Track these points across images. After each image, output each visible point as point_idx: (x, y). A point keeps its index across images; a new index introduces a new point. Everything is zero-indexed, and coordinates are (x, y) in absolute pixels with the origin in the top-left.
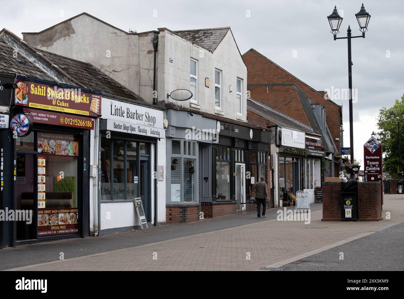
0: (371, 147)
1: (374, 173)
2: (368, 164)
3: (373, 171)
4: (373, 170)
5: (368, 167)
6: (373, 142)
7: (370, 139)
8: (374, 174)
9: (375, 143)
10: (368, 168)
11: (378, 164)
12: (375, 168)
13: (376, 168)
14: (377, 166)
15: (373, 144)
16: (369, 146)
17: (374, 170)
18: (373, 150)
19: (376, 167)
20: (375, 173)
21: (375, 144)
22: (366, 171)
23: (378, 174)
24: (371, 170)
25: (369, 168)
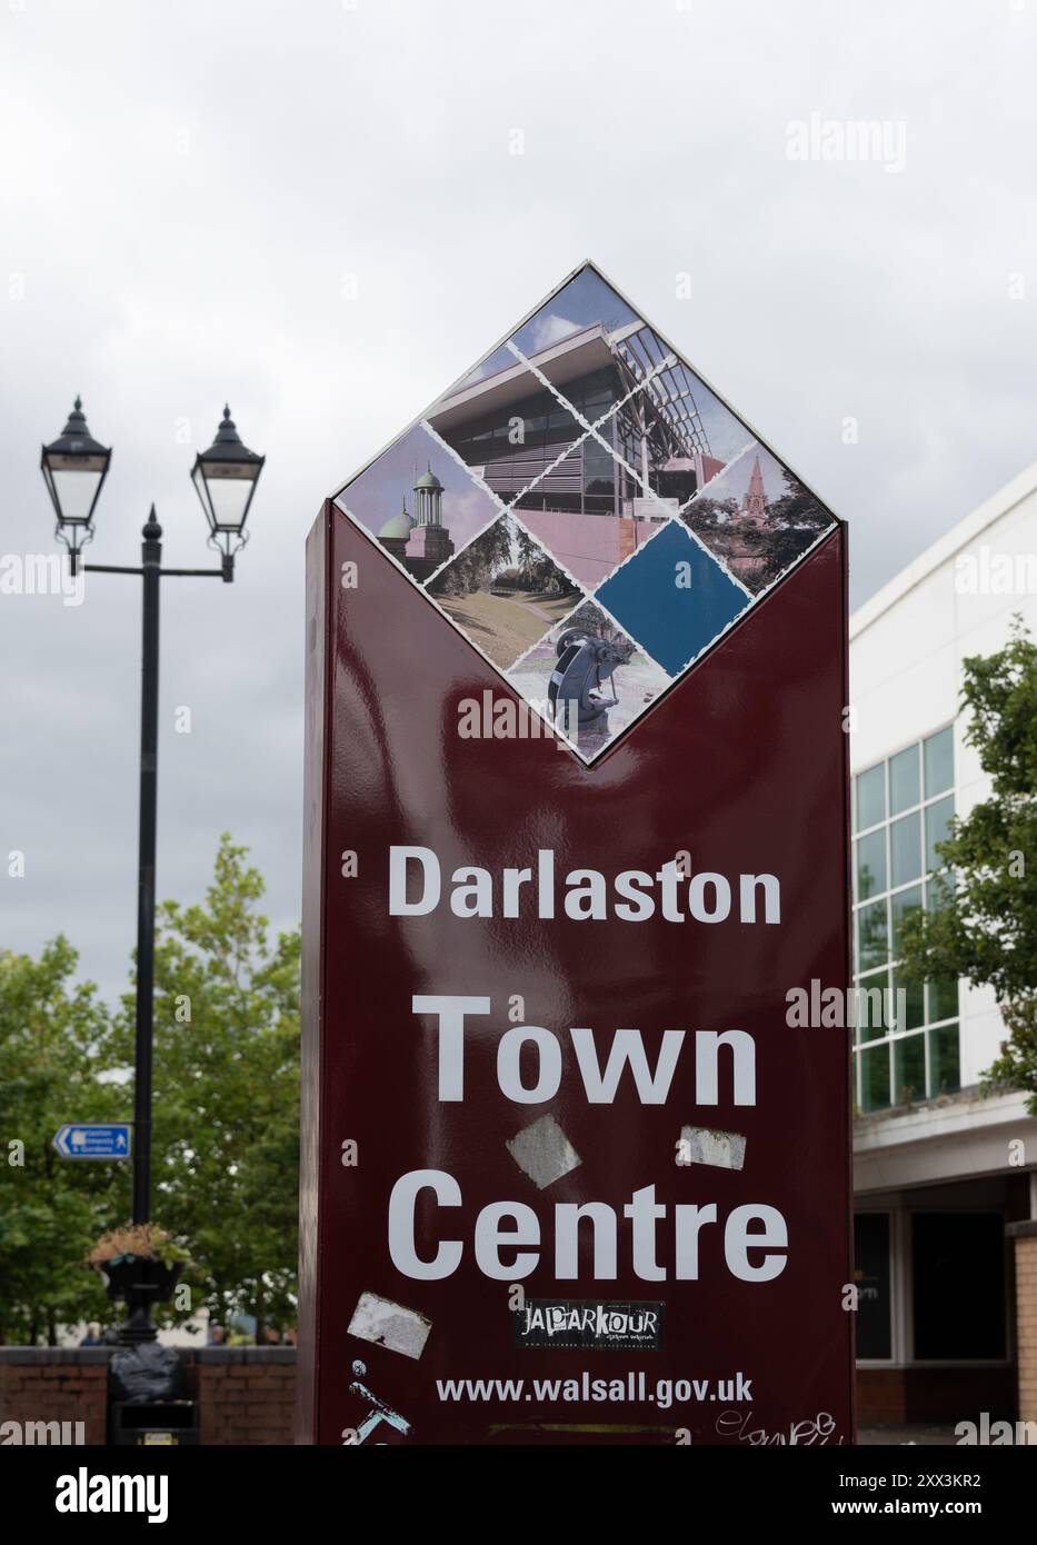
0: (543, 582)
1: (609, 1359)
2: (451, 1085)
3: (606, 1323)
4: (585, 1291)
5: (449, 1192)
6: (624, 432)
7: (524, 334)
8: (625, 1389)
9: (676, 485)
10: (434, 1225)
11: (745, 1094)
12: (645, 1207)
13: (691, 1220)
14: (721, 1151)
15: (600, 498)
16: (492, 541)
17: (626, 1291)
18: (606, 659)
19: (685, 1185)
20: (658, 1360)
21: (671, 510)
22: (374, 1318)
23: (739, 1389)
24: (543, 1287)
25: (459, 1224)
